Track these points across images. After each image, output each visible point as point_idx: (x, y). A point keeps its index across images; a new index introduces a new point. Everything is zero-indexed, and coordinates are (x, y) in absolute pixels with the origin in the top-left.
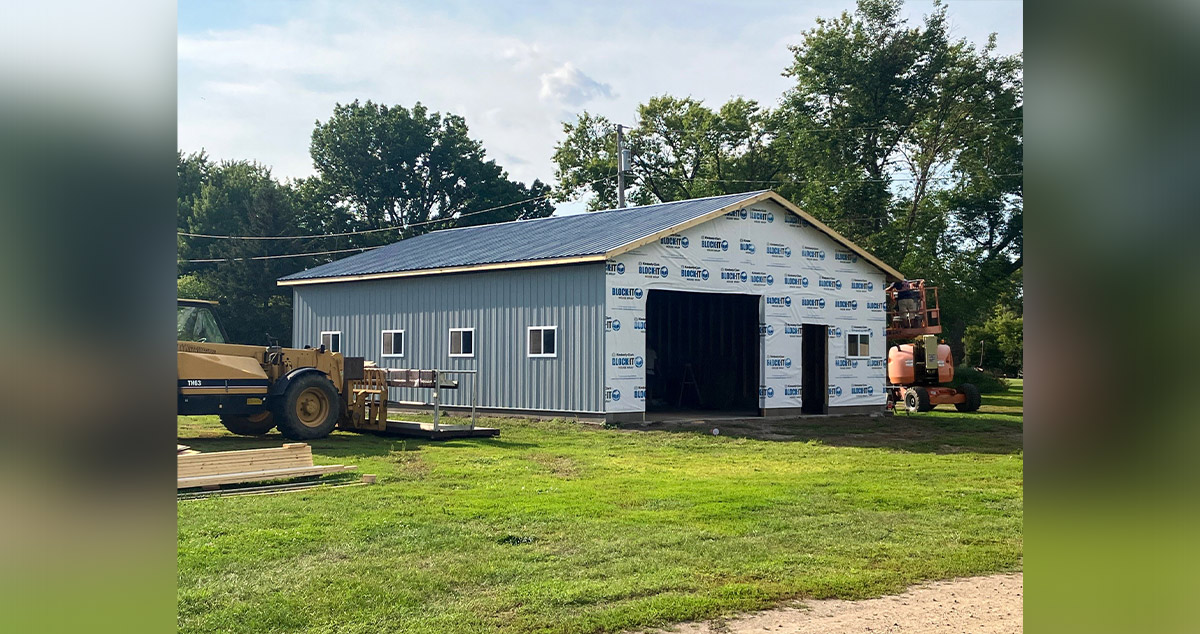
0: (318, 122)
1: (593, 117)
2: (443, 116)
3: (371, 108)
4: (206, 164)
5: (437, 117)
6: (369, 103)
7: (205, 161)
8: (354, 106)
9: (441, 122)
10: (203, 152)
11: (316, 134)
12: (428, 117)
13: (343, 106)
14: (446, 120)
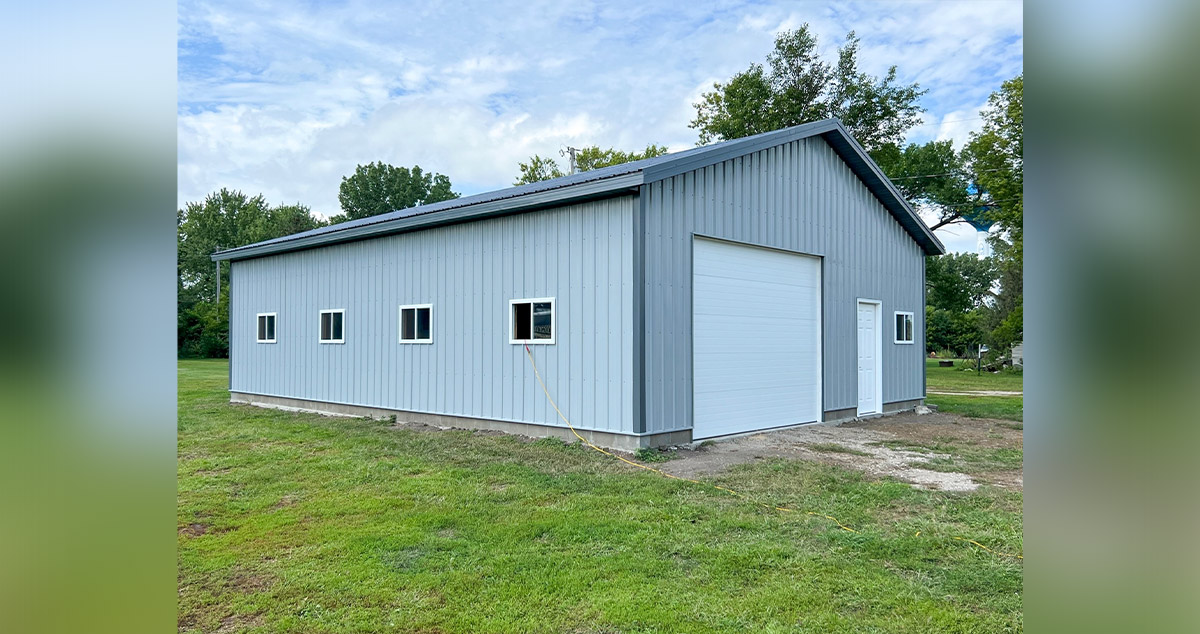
0: (344, 178)
1: (542, 160)
2: (434, 176)
3: (382, 167)
4: (263, 205)
5: (429, 175)
6: (380, 163)
7: (262, 202)
8: (370, 167)
9: (433, 179)
10: (261, 197)
11: (343, 186)
12: (423, 175)
13: (363, 166)
14: (436, 178)
